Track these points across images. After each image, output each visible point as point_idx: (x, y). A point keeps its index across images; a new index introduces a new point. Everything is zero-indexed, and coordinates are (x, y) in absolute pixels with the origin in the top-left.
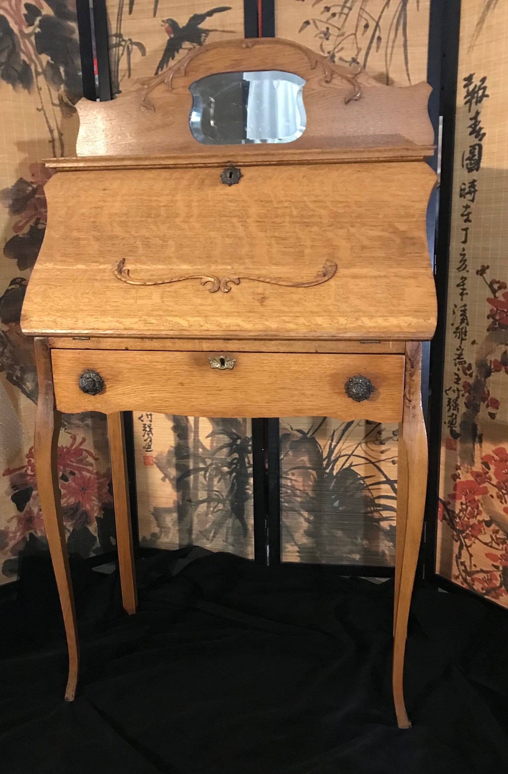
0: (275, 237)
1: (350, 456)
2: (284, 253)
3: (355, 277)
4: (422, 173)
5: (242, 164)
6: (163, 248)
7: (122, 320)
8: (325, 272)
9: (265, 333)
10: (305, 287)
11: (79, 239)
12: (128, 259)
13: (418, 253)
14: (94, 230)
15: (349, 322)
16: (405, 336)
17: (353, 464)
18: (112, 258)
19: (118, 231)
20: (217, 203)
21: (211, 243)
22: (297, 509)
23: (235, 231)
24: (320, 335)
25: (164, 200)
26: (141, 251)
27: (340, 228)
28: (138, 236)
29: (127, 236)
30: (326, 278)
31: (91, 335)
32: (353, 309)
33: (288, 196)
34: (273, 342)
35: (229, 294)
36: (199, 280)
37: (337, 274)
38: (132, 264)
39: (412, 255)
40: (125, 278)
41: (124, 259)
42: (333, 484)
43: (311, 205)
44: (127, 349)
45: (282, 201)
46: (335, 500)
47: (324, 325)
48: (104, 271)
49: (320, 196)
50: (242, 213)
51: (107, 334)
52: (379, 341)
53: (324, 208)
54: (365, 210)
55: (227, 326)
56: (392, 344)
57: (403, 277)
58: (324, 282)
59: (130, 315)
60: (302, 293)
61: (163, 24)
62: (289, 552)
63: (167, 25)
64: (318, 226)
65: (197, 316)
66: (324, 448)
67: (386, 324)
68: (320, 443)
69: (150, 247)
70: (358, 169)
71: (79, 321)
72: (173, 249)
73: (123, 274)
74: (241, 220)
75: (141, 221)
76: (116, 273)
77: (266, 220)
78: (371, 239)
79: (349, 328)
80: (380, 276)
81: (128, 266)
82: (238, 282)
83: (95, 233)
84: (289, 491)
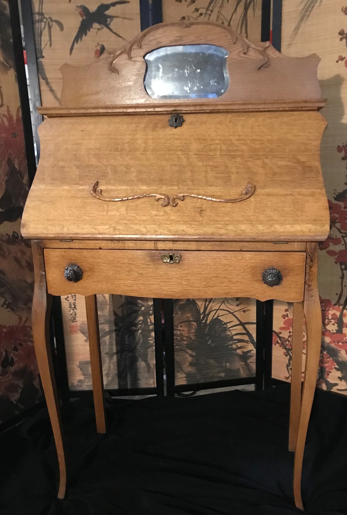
0: (210, 166)
1: (217, 310)
2: (216, 178)
3: (268, 195)
4: (316, 120)
5: (185, 112)
6: (126, 174)
7: (97, 227)
8: (247, 192)
9: (203, 237)
10: (232, 202)
11: (64, 167)
12: (101, 182)
13: (314, 178)
14: (75, 161)
15: (265, 228)
16: (307, 238)
17: (220, 315)
18: (89, 181)
19: (94, 161)
20: (166, 141)
21: (162, 170)
22: (184, 349)
23: (179, 161)
24: (244, 237)
25: (127, 138)
26: (110, 176)
27: (257, 159)
28: (108, 165)
29: (100, 165)
30: (248, 196)
31: (74, 238)
32: (268, 219)
33: (218, 136)
34: (209, 243)
35: (176, 208)
36: (154, 197)
37: (256, 193)
38: (104, 185)
39: (311, 179)
40: (99, 196)
41: (98, 182)
42: (207, 330)
43: (236, 143)
44: (100, 249)
45: (214, 140)
46: (208, 340)
47: (247, 231)
48: (83, 190)
49: (242, 136)
50: (184, 148)
51: (85, 237)
52: (287, 242)
53: (244, 144)
54: (276, 146)
55: (175, 231)
56: (297, 244)
57: (304, 195)
58: (246, 199)
59: (103, 223)
60: (230, 207)
61: (77, 8)
62: (179, 378)
63: (80, 10)
64: (241, 158)
65: (152, 224)
66: (201, 307)
67: (292, 230)
68: (198, 304)
69: (117, 173)
70: (269, 117)
71: (64, 228)
72: (134, 174)
73: (97, 193)
74: (184, 153)
75: (110, 154)
76: (92, 192)
77: (203, 153)
78: (280, 167)
79: (266, 232)
80: (287, 195)
81: (101, 187)
82: (183, 198)
83: (76, 162)
84: (179, 338)
